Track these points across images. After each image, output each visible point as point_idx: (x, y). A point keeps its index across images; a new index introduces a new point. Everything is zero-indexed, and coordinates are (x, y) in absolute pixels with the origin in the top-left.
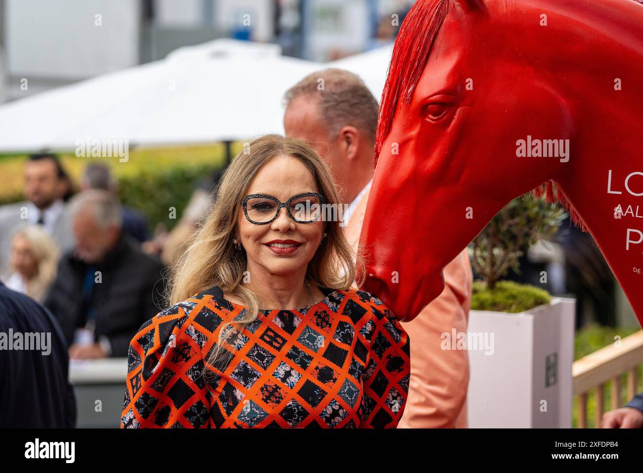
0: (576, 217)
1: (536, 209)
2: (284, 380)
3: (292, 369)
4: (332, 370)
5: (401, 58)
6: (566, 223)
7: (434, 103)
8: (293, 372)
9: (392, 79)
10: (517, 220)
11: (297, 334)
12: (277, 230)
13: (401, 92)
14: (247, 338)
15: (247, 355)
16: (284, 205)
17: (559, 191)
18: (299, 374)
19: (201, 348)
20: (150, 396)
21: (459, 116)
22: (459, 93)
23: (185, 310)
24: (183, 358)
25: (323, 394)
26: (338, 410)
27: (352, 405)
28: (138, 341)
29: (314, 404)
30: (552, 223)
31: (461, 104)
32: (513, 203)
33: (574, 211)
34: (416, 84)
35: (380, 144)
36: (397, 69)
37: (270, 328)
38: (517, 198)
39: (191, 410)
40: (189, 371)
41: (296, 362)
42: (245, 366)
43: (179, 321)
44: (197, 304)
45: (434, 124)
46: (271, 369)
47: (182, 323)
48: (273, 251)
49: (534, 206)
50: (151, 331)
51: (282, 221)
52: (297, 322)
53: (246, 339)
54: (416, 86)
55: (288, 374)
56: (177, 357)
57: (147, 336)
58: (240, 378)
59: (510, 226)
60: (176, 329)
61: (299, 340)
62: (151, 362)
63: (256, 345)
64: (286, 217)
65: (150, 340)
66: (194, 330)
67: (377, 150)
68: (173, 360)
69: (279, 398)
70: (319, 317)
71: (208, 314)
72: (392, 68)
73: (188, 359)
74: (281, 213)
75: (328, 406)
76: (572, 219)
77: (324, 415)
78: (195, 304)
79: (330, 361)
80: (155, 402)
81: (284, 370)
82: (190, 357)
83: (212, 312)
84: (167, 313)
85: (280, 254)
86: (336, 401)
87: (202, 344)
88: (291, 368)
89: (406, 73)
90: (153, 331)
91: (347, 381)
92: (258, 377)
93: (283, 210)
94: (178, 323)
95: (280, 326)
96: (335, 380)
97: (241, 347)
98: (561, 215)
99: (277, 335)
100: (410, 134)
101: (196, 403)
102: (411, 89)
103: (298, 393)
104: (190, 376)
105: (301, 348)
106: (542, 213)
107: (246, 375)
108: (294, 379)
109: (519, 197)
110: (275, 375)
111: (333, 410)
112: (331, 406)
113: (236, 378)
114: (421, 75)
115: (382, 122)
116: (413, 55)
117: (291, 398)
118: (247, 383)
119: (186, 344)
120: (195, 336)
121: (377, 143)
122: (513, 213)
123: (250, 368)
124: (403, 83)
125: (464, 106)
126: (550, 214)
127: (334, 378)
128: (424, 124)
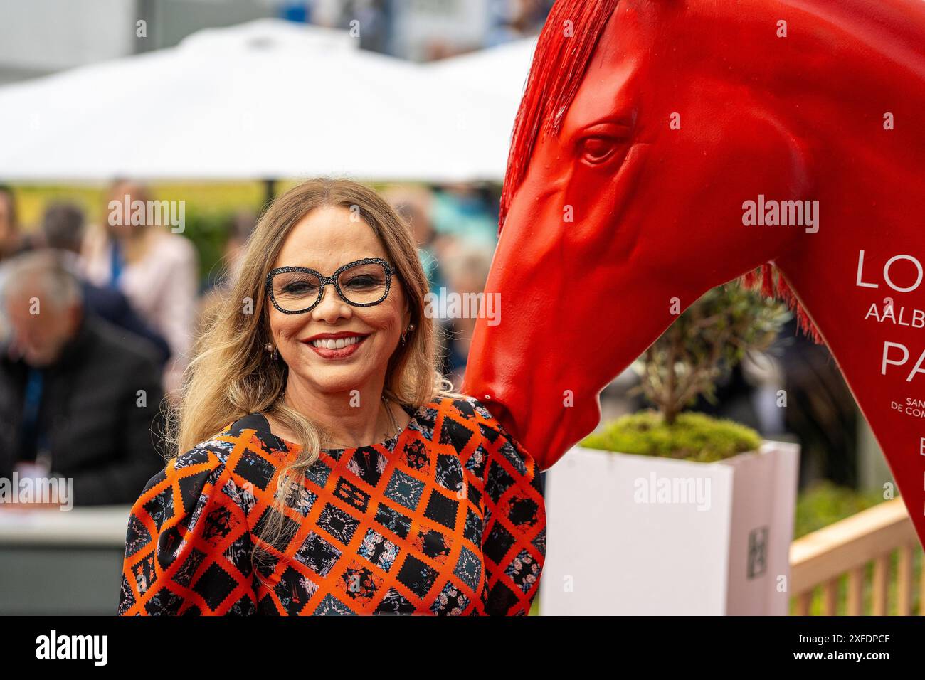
0: (805, 320)
1: (743, 305)
2: (375, 559)
3: (385, 539)
4: (441, 536)
5: (546, 65)
6: (790, 328)
7: (595, 136)
8: (386, 545)
9: (532, 97)
10: (714, 320)
11: (382, 484)
12: (321, 320)
13: (545, 117)
14: (315, 496)
15: (318, 524)
16: (329, 281)
17: (782, 279)
18: (396, 546)
19: (246, 514)
20: (171, 594)
21: (632, 157)
22: (634, 123)
23: (219, 455)
24: (218, 531)
25: (433, 574)
26: (456, 598)
27: (475, 588)
28: (144, 506)
29: (421, 593)
30: (767, 326)
31: (637, 139)
32: (709, 295)
33: (803, 310)
34: (569, 106)
35: (510, 196)
36: (540, 81)
37: (344, 478)
38: (717, 287)
39: (232, 611)
40: (228, 551)
41: (391, 527)
42: (316, 541)
43: (212, 474)
44: (234, 445)
45: (594, 168)
46: (354, 543)
47: (217, 477)
48: (320, 354)
49: (741, 299)
50: (165, 490)
51: (329, 305)
52: (382, 465)
53: (314, 498)
54: (568, 109)
55: (380, 549)
56: (209, 531)
57: (159, 498)
58: (309, 560)
59: (703, 329)
60: (208, 486)
61: (386, 494)
62: (171, 540)
63: (329, 506)
64: (333, 299)
65: (166, 505)
66: (235, 488)
67: (505, 205)
68: (204, 535)
69: (371, 588)
70: (411, 452)
71: (253, 461)
72: (532, 79)
73: (226, 532)
74: (327, 295)
75: (442, 594)
76: (801, 324)
77: (436, 607)
78: (231, 445)
79: (436, 521)
80: (179, 603)
81: (373, 543)
82: (229, 530)
83: (259, 457)
84: (190, 462)
85: (331, 359)
86: (452, 585)
87: (247, 508)
88: (383, 537)
89: (553, 88)
90: (169, 491)
91: (464, 549)
92: (338, 558)
93: (330, 289)
94: (211, 477)
95: (358, 475)
96: (447, 551)
97: (308, 512)
98: (782, 315)
99: (354, 489)
100: (556, 183)
101: (241, 600)
102: (560, 113)
103: (397, 578)
104: (230, 558)
105: (392, 506)
106: (751, 312)
107: (319, 555)
108: (388, 556)
109: (721, 286)
110: (362, 553)
111: (449, 597)
112: (446, 592)
113: (304, 560)
114: (576, 92)
115: (514, 161)
116: (565, 60)
117: (388, 586)
118: (320, 568)
119: (223, 509)
120: (237, 496)
121: (504, 194)
122: (708, 310)
123: (324, 543)
124: (549, 103)
125: (642, 142)
126: (765, 312)
127: (446, 548)
128: (579, 168)
